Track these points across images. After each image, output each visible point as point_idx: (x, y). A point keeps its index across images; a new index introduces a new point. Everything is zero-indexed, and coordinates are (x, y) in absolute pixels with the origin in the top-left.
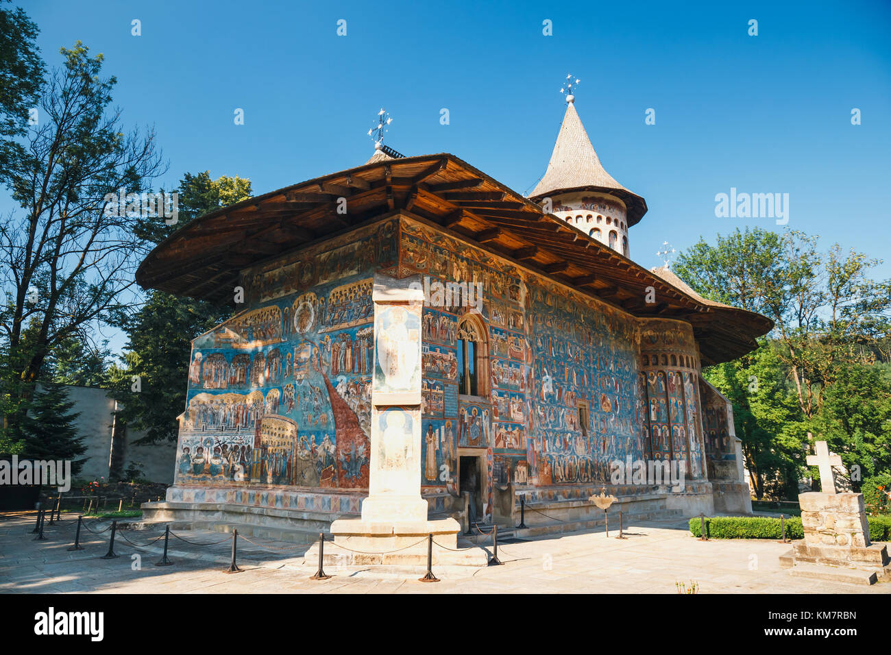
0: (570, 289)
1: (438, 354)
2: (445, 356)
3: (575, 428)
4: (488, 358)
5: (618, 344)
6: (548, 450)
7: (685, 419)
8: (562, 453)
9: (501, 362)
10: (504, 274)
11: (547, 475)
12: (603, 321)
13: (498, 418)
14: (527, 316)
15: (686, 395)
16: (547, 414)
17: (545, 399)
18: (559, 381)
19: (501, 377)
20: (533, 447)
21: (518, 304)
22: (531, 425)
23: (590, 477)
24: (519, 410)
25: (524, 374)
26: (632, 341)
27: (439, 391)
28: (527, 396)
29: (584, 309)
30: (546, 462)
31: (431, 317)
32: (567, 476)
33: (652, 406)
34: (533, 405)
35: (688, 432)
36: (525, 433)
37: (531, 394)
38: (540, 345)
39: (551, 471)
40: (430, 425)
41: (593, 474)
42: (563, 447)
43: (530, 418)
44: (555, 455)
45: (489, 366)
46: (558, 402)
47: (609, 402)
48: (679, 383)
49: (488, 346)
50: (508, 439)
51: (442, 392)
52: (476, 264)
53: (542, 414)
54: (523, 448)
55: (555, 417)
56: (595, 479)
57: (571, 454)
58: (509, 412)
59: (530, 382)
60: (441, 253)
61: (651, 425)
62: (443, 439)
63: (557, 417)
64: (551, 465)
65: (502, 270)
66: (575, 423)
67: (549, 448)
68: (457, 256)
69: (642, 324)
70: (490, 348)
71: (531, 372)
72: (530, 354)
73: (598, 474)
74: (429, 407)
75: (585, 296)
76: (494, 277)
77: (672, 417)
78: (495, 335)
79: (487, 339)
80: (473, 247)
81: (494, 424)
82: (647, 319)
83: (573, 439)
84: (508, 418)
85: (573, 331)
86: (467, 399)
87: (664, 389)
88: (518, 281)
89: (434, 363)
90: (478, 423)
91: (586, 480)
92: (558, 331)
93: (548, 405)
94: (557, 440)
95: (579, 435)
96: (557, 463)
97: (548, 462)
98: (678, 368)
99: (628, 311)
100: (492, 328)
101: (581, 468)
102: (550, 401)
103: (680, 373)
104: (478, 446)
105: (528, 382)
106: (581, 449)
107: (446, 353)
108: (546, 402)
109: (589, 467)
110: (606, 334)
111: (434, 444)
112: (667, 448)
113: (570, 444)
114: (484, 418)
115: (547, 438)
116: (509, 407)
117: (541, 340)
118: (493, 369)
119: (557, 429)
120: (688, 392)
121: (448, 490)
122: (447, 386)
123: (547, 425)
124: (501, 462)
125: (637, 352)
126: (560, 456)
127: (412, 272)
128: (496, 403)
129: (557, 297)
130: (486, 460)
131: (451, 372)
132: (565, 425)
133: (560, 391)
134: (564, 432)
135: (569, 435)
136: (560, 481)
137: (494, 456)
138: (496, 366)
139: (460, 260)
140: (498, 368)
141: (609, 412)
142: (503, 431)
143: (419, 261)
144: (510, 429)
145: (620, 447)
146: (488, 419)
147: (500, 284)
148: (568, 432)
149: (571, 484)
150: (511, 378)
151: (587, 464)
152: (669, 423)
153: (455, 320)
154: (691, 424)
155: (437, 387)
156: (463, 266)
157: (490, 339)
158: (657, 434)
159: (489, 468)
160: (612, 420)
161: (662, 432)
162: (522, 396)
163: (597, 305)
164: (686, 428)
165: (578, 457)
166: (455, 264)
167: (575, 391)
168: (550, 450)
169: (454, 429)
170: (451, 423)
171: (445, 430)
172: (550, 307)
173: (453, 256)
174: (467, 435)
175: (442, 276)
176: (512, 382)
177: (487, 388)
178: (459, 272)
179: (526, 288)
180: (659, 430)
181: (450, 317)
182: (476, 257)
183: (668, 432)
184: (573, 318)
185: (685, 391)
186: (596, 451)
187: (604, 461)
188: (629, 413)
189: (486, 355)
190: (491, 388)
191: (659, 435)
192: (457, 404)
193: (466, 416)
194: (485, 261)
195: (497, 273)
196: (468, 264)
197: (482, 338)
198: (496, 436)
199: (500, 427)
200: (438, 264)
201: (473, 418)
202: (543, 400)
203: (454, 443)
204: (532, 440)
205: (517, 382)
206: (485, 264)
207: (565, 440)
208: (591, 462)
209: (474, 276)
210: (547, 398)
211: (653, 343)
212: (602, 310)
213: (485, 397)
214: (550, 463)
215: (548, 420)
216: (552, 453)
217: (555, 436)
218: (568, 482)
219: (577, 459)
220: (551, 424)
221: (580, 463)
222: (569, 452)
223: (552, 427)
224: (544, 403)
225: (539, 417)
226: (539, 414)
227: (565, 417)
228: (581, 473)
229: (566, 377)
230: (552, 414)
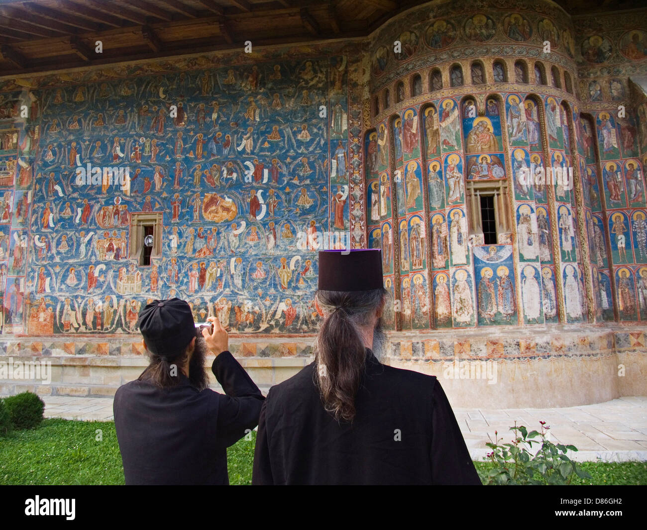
3: (117, 256)
6: (48, 290)
8: (81, 293)
11: (45, 323)
14: (29, 130)
16: (53, 244)
17: (52, 225)
20: (18, 288)
21: (13, 121)
22: (17, 261)
25: (12, 202)
28: (15, 227)
29: (168, 78)
30: (43, 306)
32: (90, 325)
34: (24, 235)
36: (4, 271)
37: (23, 223)
38: (49, 157)
39: (53, 317)
42: (82, 285)
43: (17, 252)
44: (63, 296)
46: (79, 225)
53: (42, 244)
55: (71, 246)
57: (104, 293)
59: (24, 207)
63: (75, 245)
64: (54, 310)
66: (118, 249)
67: (52, 287)
71: (26, 196)
72: (26, 175)
83: (111, 273)
93: (57, 231)
94: (72, 276)
95: (126, 266)
96: (67, 307)
97: (47, 306)
101: (128, 315)
102: (63, 226)
106: (129, 287)
108: (53, 228)
113: (102, 279)
115: (49, 275)
119: (71, 261)
123: (52, 258)
126: (77, 297)
132: (93, 254)
133: (88, 210)
134: (89, 265)
135: (101, 267)
136: (73, 330)
148: (98, 263)
162: (5, 228)
165: (120, 297)
167: (126, 203)
168: (53, 290)
187: (198, 302)
202: (47, 227)
204: (16, 280)
207: (90, 274)
210: (55, 224)
214: (51, 307)
215: (54, 251)
216: (57, 294)
217: (67, 270)
218: (91, 333)
219: (118, 301)
220: (59, 256)
221: (125, 306)
222: (98, 291)
223: (62, 259)
224: (49, 230)
225: (35, 249)
226: (35, 247)
227: (94, 243)
228: (128, 320)
229: (105, 188)
230: (64, 243)
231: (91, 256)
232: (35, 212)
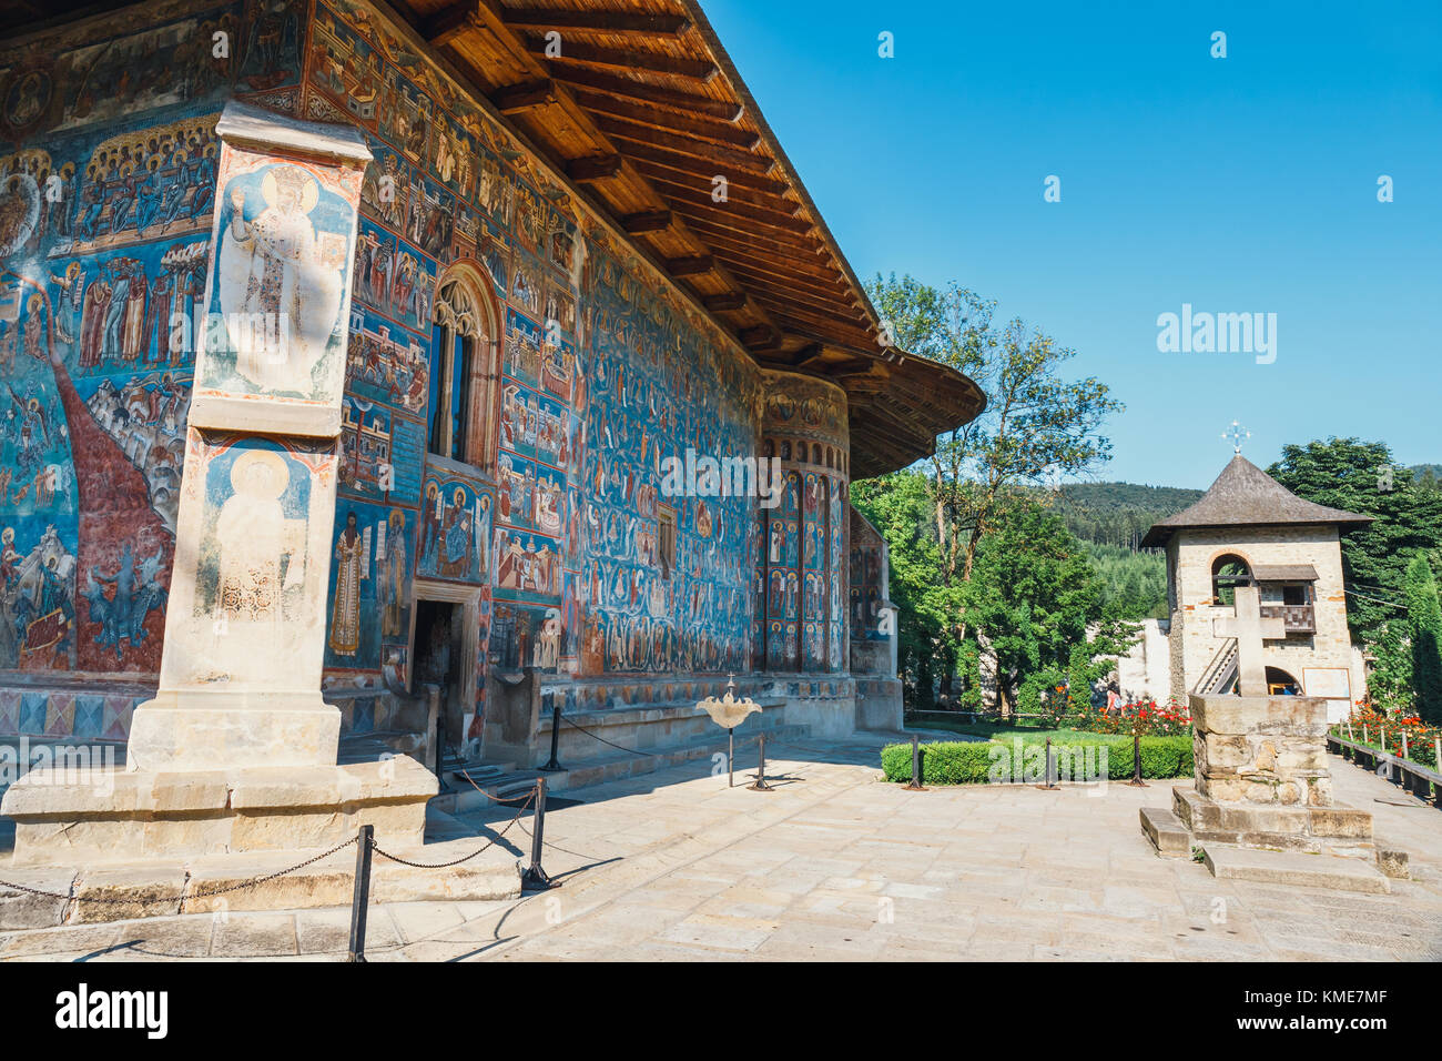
0: (663, 279)
1: (384, 340)
2: (400, 350)
3: (650, 561)
4: (498, 378)
5: (731, 409)
6: (601, 602)
7: (827, 562)
8: (625, 610)
9: (525, 395)
10: (547, 203)
11: (596, 655)
12: (711, 359)
13: (508, 519)
14: (581, 306)
15: (831, 519)
16: (605, 525)
17: (603, 493)
18: (630, 459)
19: (521, 428)
20: (574, 592)
21: (568, 277)
22: (573, 543)
24: (553, 508)
25: (568, 431)
26: (750, 409)
27: (380, 434)
28: (571, 481)
29: (683, 327)
30: (596, 626)
31: (376, 246)
32: (631, 657)
33: (774, 536)
34: (579, 501)
35: (830, 587)
36: (561, 560)
37: (578, 477)
38: (601, 374)
39: (604, 645)
40: (352, 514)
41: (674, 655)
42: (626, 599)
43: (573, 526)
44: (612, 613)
45: (499, 397)
46: (625, 502)
47: (709, 518)
48: (823, 498)
49: (499, 352)
50: (527, 570)
51: (386, 436)
52: (491, 156)
53: (594, 522)
54: (555, 593)
55: (618, 533)
56: (677, 666)
57: (642, 612)
58: (533, 510)
59: (579, 449)
60: (413, 97)
61: (769, 569)
62: (380, 554)
63: (621, 533)
64: (605, 632)
65: (541, 192)
66: (651, 551)
67: (603, 597)
68: (449, 120)
69: (769, 382)
70: (504, 356)
71: (580, 430)
72: (581, 390)
73: (683, 657)
74: (351, 469)
75: (685, 300)
76: (524, 200)
77: (807, 559)
78: (515, 329)
79: (499, 337)
80: (487, 115)
81: (499, 531)
82: (779, 374)
83: (647, 584)
84: (530, 522)
85: (661, 366)
86: (444, 465)
87: (796, 507)
88: (571, 228)
89: (373, 360)
90: (464, 525)
91: (662, 668)
92: (635, 356)
93: (606, 505)
94: (619, 581)
95: (656, 576)
96: (615, 630)
97: (600, 626)
98: (823, 470)
99: (750, 350)
100: (511, 312)
101: (656, 644)
102: (612, 498)
103: (825, 479)
104: (462, 579)
105: (575, 451)
106: (657, 606)
107: (405, 342)
108: (603, 498)
109: (669, 641)
110: (714, 386)
111: (358, 563)
112: (792, 615)
113: (641, 592)
114: (478, 515)
115: (601, 575)
116: (533, 498)
117: (605, 365)
118: (507, 407)
119: (620, 558)
121: (384, 679)
122: (401, 424)
123: (604, 548)
124: (509, 620)
125: (757, 433)
126: (622, 615)
127: (335, 113)
128: (506, 485)
129: (640, 286)
130: (476, 612)
131: (414, 393)
132: (635, 553)
133: (631, 482)
134: (632, 567)
135: (640, 573)
136: (618, 668)
137: (495, 604)
138: (513, 400)
139: (455, 133)
140: (517, 407)
141: (707, 538)
142: (517, 549)
143: (357, 93)
144: (531, 548)
145: (720, 605)
146: (487, 516)
147: (535, 221)
148: (638, 568)
149: (636, 674)
150: (542, 434)
151: (666, 636)
152: (801, 569)
153: (432, 270)
155: (376, 422)
156: (461, 149)
157: (506, 338)
158: (779, 586)
159: (483, 633)
160: (712, 552)
161: (787, 583)
162: (560, 478)
163: (704, 324)
164: (826, 578)
165: (652, 619)
166: (443, 139)
167: (656, 485)
168: (604, 603)
169: (408, 532)
170: (402, 518)
171: (388, 533)
172: (626, 303)
173: (441, 117)
174: (440, 551)
175: (409, 153)
176: (543, 444)
177: (489, 448)
178: (450, 161)
179: (584, 245)
180: (783, 580)
181: (420, 260)
182: (492, 141)
183: (796, 586)
184: (663, 337)
186: (682, 610)
188: (738, 543)
189: (493, 371)
190: (499, 450)
191: (782, 588)
192: (422, 472)
193: (439, 504)
194: (511, 158)
195: (532, 193)
196: (473, 149)
197: (487, 331)
198: (501, 560)
199: (511, 540)
200: (402, 121)
201: (456, 511)
202: (598, 493)
203: (408, 565)
204: (572, 577)
205: (553, 444)
206: (509, 165)
207: (632, 583)
208: (672, 631)
209: (484, 183)
210: (605, 491)
211: (786, 418)
212: (711, 336)
213: (482, 467)
214: (603, 630)
215: (605, 538)
216: (608, 609)
217: (616, 573)
218: (632, 671)
219: (651, 625)
220: (609, 547)
221: (655, 633)
222: (638, 610)
223: (613, 553)
224: (600, 501)
225: (589, 529)
226: (589, 522)
227: (635, 535)
229: (643, 454)
230: (614, 527)
231: (633, 555)
232: (589, 463)
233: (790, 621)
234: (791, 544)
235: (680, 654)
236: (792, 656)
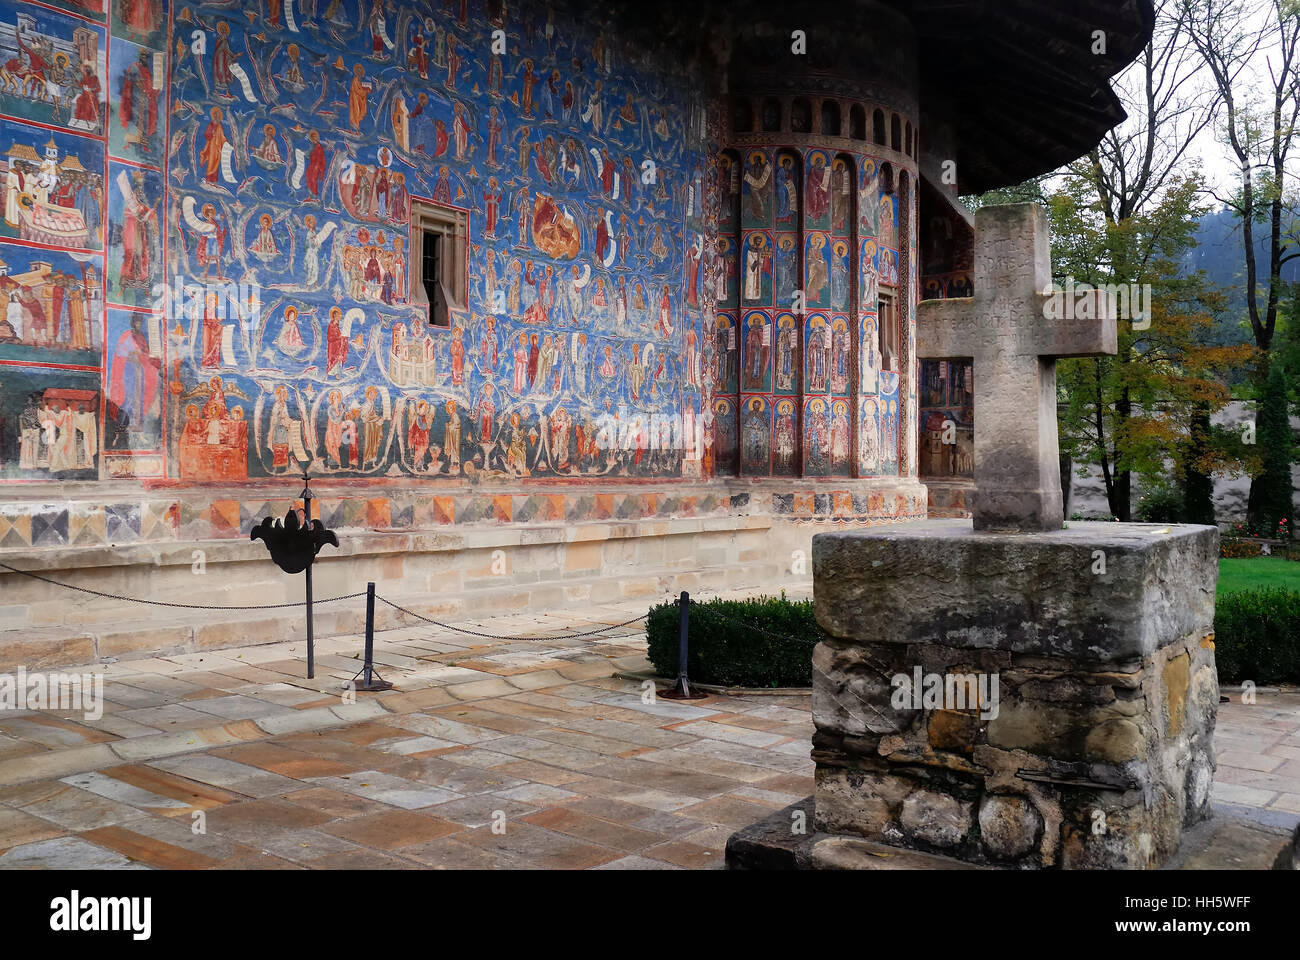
3: (387, 295)
6: (230, 360)
7: (853, 298)
8: (314, 375)
11: (222, 448)
15: (861, 226)
16: (238, 234)
17: (228, 176)
18: (314, 122)
23: (455, 458)
24: (63, 200)
28: (121, 156)
30: (218, 401)
34: (151, 189)
35: (856, 338)
36: (96, 289)
37: (143, 148)
39: (246, 432)
41: (469, 450)
42: (314, 355)
44: (270, 380)
46: (301, 195)
47: (568, 225)
48: (844, 190)
56: (478, 465)
57: (363, 379)
61: (744, 312)
63: (291, 246)
64: (248, 413)
66: (389, 277)
67: (239, 354)
73: (497, 452)
83: (377, 331)
91: (432, 470)
93: (244, 200)
95: (407, 319)
97: (229, 402)
102: (260, 188)
103: (848, 159)
106: (411, 369)
108: (232, 188)
109: (453, 427)
112: (788, 384)
113: (360, 347)
119: (287, 289)
120: (870, 220)
123: (238, 270)
126: (303, 384)
132: (337, 278)
135: (356, 314)
141: (566, 258)
148: (348, 305)
151: (442, 416)
154: (867, 315)
160: (580, 283)
161: (776, 333)
162: (86, 150)
164: (853, 324)
165: (395, 392)
167: (400, 167)
168: (243, 362)
183: (794, 336)
185: (861, 214)
187: (526, 413)
202: (216, 178)
205: (52, 87)
210: (236, 174)
214: (238, 407)
215: (240, 253)
216: (254, 372)
217: (278, 313)
218: (336, 475)
219: (393, 400)
220: (254, 270)
221: (406, 413)
222: (350, 374)
223: (263, 279)
224: (222, 190)
225: (186, 237)
226: (185, 229)
227: (337, 251)
228: (410, 446)
229: (356, 116)
230: (266, 235)
231: (332, 284)
232: (176, 123)
233: (785, 395)
234: (784, 270)
235: (488, 448)
236: (786, 450)
